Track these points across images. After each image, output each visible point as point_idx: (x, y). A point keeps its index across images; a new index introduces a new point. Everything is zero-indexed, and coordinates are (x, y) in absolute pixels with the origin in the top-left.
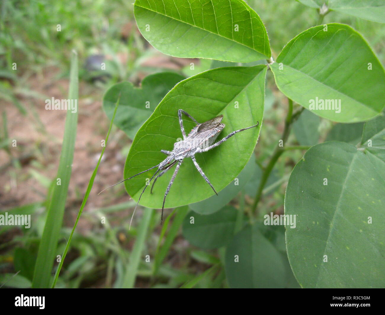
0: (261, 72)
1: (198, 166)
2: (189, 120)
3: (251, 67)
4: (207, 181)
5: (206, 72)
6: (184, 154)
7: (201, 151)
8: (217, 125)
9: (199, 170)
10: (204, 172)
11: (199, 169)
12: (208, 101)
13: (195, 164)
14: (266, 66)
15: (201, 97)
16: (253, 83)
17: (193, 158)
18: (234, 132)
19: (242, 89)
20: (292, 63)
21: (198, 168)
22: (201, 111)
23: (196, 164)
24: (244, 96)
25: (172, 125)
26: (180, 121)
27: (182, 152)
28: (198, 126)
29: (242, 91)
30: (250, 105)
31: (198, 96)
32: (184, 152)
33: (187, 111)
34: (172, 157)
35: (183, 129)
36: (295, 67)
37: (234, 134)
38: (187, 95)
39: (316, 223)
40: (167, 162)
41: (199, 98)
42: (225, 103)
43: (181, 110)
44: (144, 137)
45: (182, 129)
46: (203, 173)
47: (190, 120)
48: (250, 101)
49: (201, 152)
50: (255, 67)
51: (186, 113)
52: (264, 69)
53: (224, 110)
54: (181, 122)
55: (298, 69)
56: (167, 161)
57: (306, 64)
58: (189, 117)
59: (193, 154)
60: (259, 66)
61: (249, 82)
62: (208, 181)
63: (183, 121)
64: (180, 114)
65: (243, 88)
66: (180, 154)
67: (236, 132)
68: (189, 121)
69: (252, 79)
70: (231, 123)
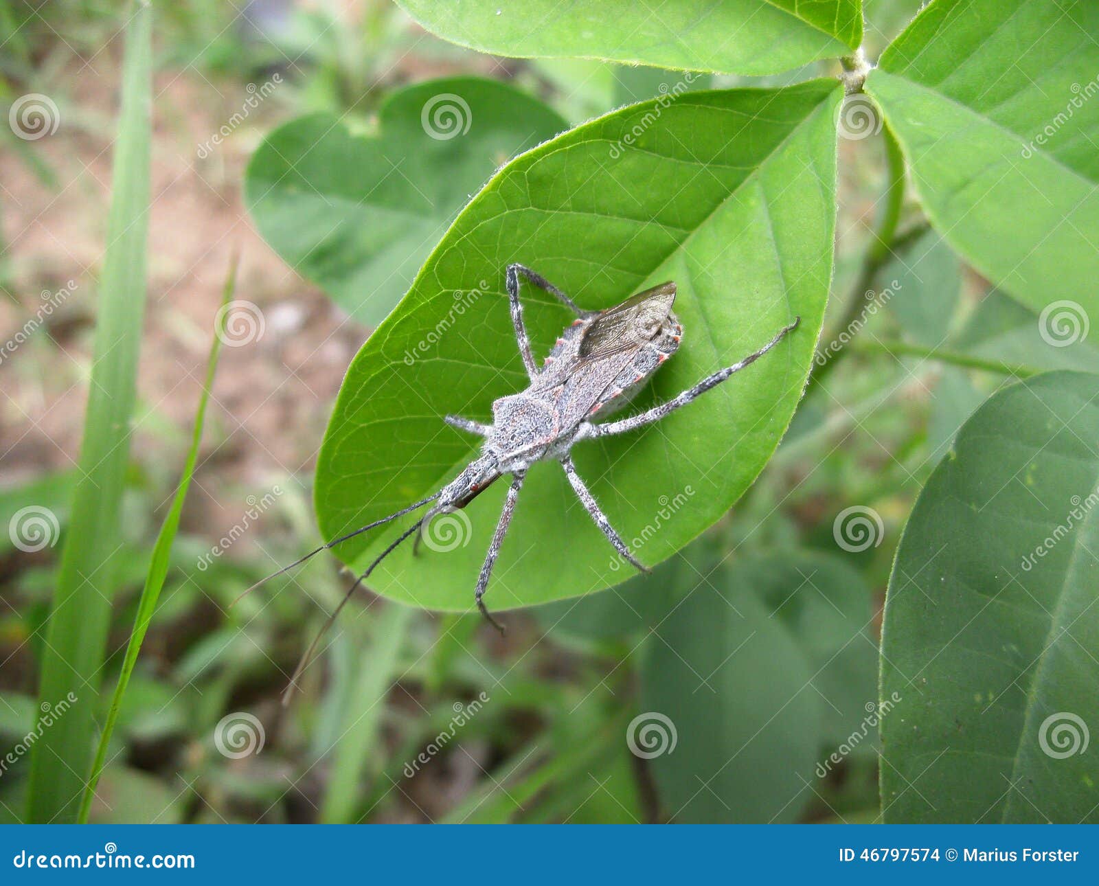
0: (820, 106)
1: (584, 490)
2: (546, 300)
3: (786, 90)
4: (617, 548)
5: (613, 116)
6: (531, 452)
7: (594, 434)
8: (654, 329)
9: (587, 505)
10: (604, 512)
11: (588, 501)
12: (619, 227)
13: (572, 481)
14: (840, 83)
15: (591, 211)
16: (787, 153)
17: (566, 461)
18: (724, 373)
19: (746, 174)
20: (954, 81)
21: (583, 499)
22: (591, 263)
23: (575, 481)
24: (753, 202)
25: (484, 323)
26: (515, 312)
27: (526, 447)
28: (580, 325)
29: (747, 181)
30: (778, 240)
31: (581, 207)
32: (531, 446)
33: (541, 268)
34: (487, 464)
35: (526, 340)
36: (964, 97)
37: (721, 380)
38: (538, 207)
39: (985, 700)
40: (469, 486)
41: (586, 217)
42: (683, 231)
43: (518, 269)
44: (381, 373)
45: (519, 341)
46: (603, 519)
47: (552, 299)
48: (776, 227)
49: (594, 436)
50: (799, 87)
51: (536, 276)
52: (833, 96)
53: (674, 254)
54: (519, 314)
55: (978, 110)
56: (469, 481)
57: (1015, 91)
58: (549, 291)
59: (565, 448)
60: (813, 84)
61: (773, 145)
62: (619, 546)
63: (526, 310)
64: (515, 282)
65: (749, 172)
66: (516, 452)
67: (730, 373)
68: (545, 303)
69: (783, 137)
70: (703, 311)
